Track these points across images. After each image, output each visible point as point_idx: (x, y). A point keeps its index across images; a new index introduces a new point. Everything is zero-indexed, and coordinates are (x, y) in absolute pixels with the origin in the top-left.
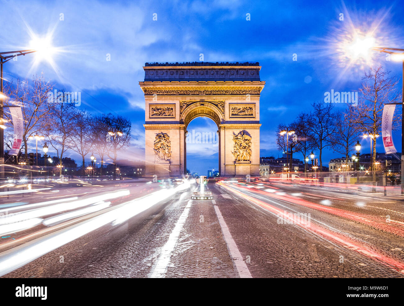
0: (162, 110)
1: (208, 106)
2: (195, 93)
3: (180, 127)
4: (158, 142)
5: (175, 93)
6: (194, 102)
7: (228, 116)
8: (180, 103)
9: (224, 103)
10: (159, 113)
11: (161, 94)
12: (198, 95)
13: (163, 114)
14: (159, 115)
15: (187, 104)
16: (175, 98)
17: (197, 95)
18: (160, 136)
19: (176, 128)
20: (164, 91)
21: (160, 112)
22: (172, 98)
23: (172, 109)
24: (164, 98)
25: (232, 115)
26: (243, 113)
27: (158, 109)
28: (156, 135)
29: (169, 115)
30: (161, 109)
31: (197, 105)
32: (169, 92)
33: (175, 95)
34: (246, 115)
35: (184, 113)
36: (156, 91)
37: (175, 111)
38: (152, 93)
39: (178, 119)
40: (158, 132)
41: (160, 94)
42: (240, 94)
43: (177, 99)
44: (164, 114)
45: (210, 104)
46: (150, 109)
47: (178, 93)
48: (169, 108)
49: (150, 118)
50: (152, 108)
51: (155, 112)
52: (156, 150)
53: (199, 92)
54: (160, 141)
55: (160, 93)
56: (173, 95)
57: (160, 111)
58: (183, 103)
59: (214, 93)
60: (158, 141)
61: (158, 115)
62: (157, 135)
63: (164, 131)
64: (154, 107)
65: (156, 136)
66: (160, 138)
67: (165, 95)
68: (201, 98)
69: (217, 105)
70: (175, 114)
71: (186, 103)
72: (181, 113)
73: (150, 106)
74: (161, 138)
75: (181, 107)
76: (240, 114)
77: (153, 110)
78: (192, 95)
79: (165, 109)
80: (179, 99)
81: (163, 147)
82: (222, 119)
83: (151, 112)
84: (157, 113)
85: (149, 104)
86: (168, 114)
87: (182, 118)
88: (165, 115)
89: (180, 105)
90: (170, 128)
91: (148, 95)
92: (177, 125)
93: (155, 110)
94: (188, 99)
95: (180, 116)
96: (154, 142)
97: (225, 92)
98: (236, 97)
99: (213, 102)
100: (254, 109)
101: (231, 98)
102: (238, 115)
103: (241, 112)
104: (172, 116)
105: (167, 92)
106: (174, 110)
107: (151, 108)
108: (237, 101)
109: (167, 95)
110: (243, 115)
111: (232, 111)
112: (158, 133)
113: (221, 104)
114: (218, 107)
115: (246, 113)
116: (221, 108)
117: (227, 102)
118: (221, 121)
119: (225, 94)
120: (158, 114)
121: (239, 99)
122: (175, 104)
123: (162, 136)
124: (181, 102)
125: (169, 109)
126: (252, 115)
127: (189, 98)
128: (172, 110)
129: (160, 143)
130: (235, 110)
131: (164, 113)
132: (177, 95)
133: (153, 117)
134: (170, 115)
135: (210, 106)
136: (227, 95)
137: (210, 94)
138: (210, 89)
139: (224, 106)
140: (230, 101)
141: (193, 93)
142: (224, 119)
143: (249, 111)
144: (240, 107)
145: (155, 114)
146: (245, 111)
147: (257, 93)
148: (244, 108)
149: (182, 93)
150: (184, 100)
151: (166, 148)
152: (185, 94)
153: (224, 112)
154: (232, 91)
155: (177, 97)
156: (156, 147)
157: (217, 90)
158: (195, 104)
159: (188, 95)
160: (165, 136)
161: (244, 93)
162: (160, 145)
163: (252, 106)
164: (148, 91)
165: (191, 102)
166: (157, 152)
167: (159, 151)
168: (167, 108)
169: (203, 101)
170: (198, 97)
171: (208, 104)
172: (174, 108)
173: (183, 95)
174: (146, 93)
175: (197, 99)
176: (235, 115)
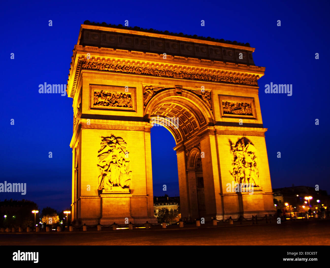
0: (112, 96)
1: (186, 97)
2: (167, 75)
3: (145, 128)
4: (107, 152)
5: (134, 71)
6: (166, 89)
7: (219, 114)
8: (144, 89)
9: (211, 93)
10: (107, 101)
11: (112, 70)
12: (172, 77)
13: (114, 104)
14: (107, 105)
15: (154, 90)
16: (134, 79)
17: (170, 77)
18: (111, 142)
19: (137, 129)
20: (117, 66)
21: (108, 100)
22: (130, 78)
23: (129, 96)
24: (116, 77)
25: (225, 112)
26: (238, 111)
27: (106, 95)
28: (103, 139)
29: (124, 106)
30: (110, 95)
31: (169, 94)
32: (125, 69)
33: (134, 73)
34: (243, 114)
35: (150, 104)
36: (103, 65)
37: (136, 99)
38: (95, 66)
39: (140, 114)
40: (106, 133)
41: (109, 70)
42: (232, 83)
43: (138, 81)
44: (117, 104)
45: (191, 94)
46: (91, 92)
47: (140, 71)
48: (125, 94)
49: (92, 109)
50: (95, 93)
51: (100, 100)
52: (103, 167)
53: (172, 74)
54: (110, 151)
55: (109, 68)
56: (132, 73)
57: (108, 97)
58: (147, 88)
59: (196, 77)
60: (106, 150)
61: (105, 104)
62: (105, 139)
63: (117, 134)
64: (98, 91)
65: (101, 142)
66: (111, 145)
67: (118, 72)
68: (177, 83)
69: (200, 97)
70: (136, 105)
71: (152, 89)
72: (145, 105)
73: (91, 88)
74: (113, 145)
75: (145, 95)
76: (235, 112)
77: (96, 95)
78: (162, 76)
79: (118, 95)
80: (142, 82)
81: (116, 163)
82: (209, 118)
83: (92, 99)
84: (103, 100)
85: (90, 84)
86: (123, 105)
87: (147, 113)
88: (118, 106)
89: (143, 91)
90: (128, 128)
91: (89, 69)
92: (140, 123)
93: (100, 96)
94: (156, 83)
95: (144, 109)
96: (99, 152)
97: (211, 77)
98: (227, 87)
99: (194, 92)
100: (253, 107)
101: (221, 88)
102: (233, 114)
103: (235, 110)
104: (130, 107)
105: (122, 69)
106: (133, 98)
107: (93, 92)
108: (229, 92)
109: (121, 72)
110: (239, 114)
111: (224, 108)
112: (105, 136)
113: (206, 95)
114: (202, 99)
115: (243, 111)
116: (207, 101)
117: (216, 93)
118: (208, 121)
119: (211, 81)
120: (105, 102)
121: (232, 90)
122: (135, 88)
123: (115, 141)
124: (144, 86)
125: (125, 97)
126: (251, 115)
127: (158, 81)
128: (130, 99)
129: (111, 154)
130: (227, 106)
131: (116, 102)
132: (137, 74)
133: (97, 106)
134: (127, 106)
135: (190, 96)
136: (214, 81)
137: (189, 79)
138: (189, 71)
139: (211, 98)
140: (220, 92)
141: (164, 74)
142: (213, 119)
143: (247, 108)
144: (234, 102)
145: (100, 102)
146: (241, 108)
147: (254, 84)
148: (239, 104)
149: (146, 72)
150: (149, 85)
151: (122, 164)
152: (151, 75)
153: (212, 107)
154: (221, 77)
155: (139, 77)
156: (103, 162)
157: (200, 73)
158: (166, 91)
159: (156, 76)
160: (120, 143)
161: (237, 81)
162: (109, 158)
163: (249, 102)
164: (89, 64)
165: (160, 89)
166: (106, 170)
167: (109, 170)
168: (121, 94)
169: (181, 87)
170: (171, 81)
171: (188, 93)
172: (133, 95)
173: (148, 75)
174: (85, 66)
175: (170, 84)
176: (229, 113)
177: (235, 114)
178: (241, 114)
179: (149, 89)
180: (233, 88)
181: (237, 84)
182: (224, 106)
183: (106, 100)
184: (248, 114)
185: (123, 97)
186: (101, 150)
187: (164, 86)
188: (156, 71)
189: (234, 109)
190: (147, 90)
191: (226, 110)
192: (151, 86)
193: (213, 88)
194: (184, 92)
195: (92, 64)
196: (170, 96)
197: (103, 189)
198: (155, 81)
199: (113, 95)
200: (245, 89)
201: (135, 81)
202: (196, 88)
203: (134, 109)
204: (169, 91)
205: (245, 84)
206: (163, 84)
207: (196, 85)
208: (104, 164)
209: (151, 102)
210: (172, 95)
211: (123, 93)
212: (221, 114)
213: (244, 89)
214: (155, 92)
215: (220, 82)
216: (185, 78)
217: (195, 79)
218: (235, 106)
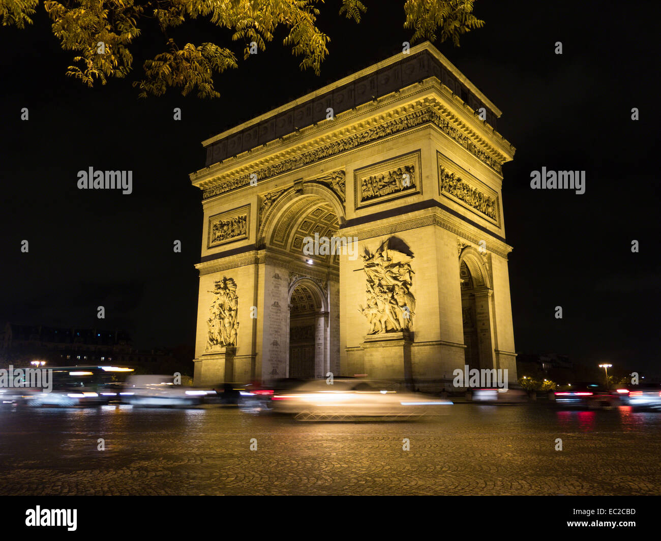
1: (312, 193)
2: (284, 168)
3: (258, 258)
5: (249, 180)
6: (285, 191)
7: (352, 205)
8: (260, 200)
9: (345, 173)
10: (223, 234)
11: (227, 189)
12: (291, 169)
13: (229, 235)
14: (223, 239)
15: (272, 198)
16: (249, 191)
17: (288, 171)
20: (232, 182)
21: (225, 231)
22: (244, 193)
24: (231, 197)
25: (364, 200)
26: (388, 190)
27: (223, 225)
29: (238, 234)
31: (290, 196)
32: (240, 182)
33: (248, 184)
34: (397, 191)
36: (221, 186)
37: (250, 221)
38: (214, 192)
39: (253, 239)
42: (379, 138)
43: (253, 193)
45: (316, 186)
48: (241, 218)
49: (209, 248)
50: (214, 226)
51: (217, 234)
53: (291, 164)
55: (225, 187)
57: (225, 227)
58: (264, 199)
59: (322, 155)
64: (217, 222)
67: (234, 189)
68: (296, 177)
69: (328, 185)
70: (249, 229)
71: (270, 198)
72: (260, 224)
75: (261, 209)
76: (381, 192)
78: (279, 174)
79: (235, 221)
80: (257, 192)
82: (341, 218)
83: (211, 235)
88: (233, 236)
91: (208, 198)
93: (217, 229)
94: (273, 186)
97: (345, 143)
98: (370, 150)
99: (321, 180)
100: (417, 169)
101: (359, 156)
102: (378, 196)
103: (383, 187)
104: (244, 233)
105: (237, 183)
106: (247, 219)
108: (373, 158)
109: (237, 188)
110: (388, 194)
111: (363, 191)
113: (338, 179)
114: (332, 189)
115: (398, 185)
116: (339, 189)
117: (350, 170)
118: (340, 223)
119: (343, 151)
120: (221, 236)
122: (250, 204)
124: (262, 196)
126: (413, 186)
127: (274, 183)
128: (244, 222)
130: (369, 186)
131: (232, 231)
133: (214, 243)
134: (241, 234)
135: (316, 190)
136: (348, 150)
137: (313, 161)
138: (310, 149)
139: (344, 181)
140: (357, 164)
141: (281, 169)
144: (383, 173)
145: (217, 237)
146: (394, 181)
149: (261, 175)
150: (267, 192)
152: (266, 178)
155: (253, 187)
158: (286, 193)
159: (272, 176)
161: (389, 130)
164: (209, 191)
165: (280, 193)
169: (300, 181)
170: (289, 177)
171: (312, 186)
172: (248, 215)
173: (263, 179)
175: (287, 181)
176: (372, 198)
177: (381, 196)
178: (392, 193)
179: (267, 199)
182: (364, 187)
183: (222, 232)
185: (238, 222)
187: (283, 187)
188: (271, 169)
189: (381, 187)
190: (264, 201)
191: (367, 194)
192: (269, 194)
193: (347, 162)
194: (308, 186)
196: (291, 199)
198: (271, 184)
199: (231, 222)
201: (250, 194)
202: (323, 173)
203: (247, 235)
204: (289, 193)
206: (280, 185)
207: (322, 167)
210: (294, 197)
212: (356, 204)
214: (273, 200)
215: (356, 146)
216: (307, 163)
217: (320, 159)
218: (386, 180)
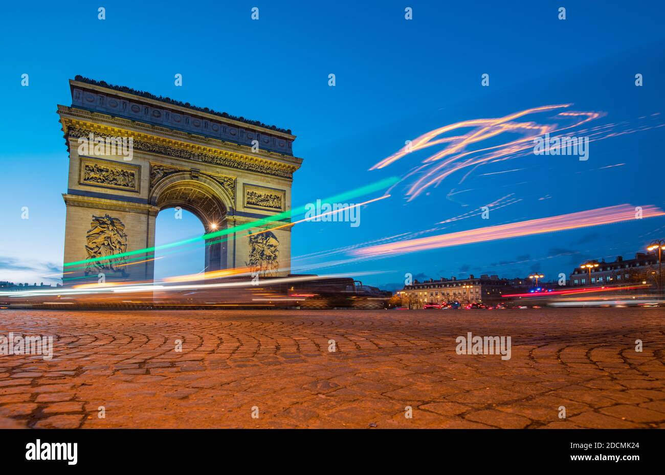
0: (109, 172)
1: (205, 182)
2: (182, 155)
3: (149, 211)
4: (98, 234)
5: (140, 146)
6: (179, 171)
7: (241, 204)
8: (151, 168)
9: (235, 182)
10: (102, 178)
12: (189, 158)
13: (111, 181)
14: (102, 182)
15: (165, 171)
16: (139, 155)
17: (187, 158)
18: (104, 223)
19: (139, 211)
21: (104, 176)
23: (133, 175)
25: (248, 203)
26: (265, 203)
27: (101, 171)
28: (94, 218)
29: (124, 185)
30: (107, 171)
31: (184, 177)
34: (270, 207)
35: (158, 186)
37: (140, 179)
39: (144, 194)
40: (98, 213)
42: (262, 172)
43: (145, 158)
44: (115, 182)
45: (210, 180)
46: (81, 165)
47: (148, 147)
49: (80, 184)
50: (87, 166)
51: (92, 175)
52: (92, 249)
53: (189, 155)
54: (102, 232)
57: (104, 173)
58: (156, 167)
59: (218, 162)
60: (96, 231)
61: (99, 181)
62: (97, 219)
63: (113, 214)
64: (91, 165)
65: (92, 222)
66: (102, 226)
68: (194, 166)
69: (222, 184)
70: (140, 186)
71: (163, 170)
72: (151, 186)
73: (81, 161)
74: (106, 226)
75: (152, 175)
76: (260, 203)
77: (88, 169)
78: (176, 156)
79: (117, 172)
80: (149, 159)
81: (109, 244)
82: (230, 207)
83: (83, 173)
84: (97, 176)
85: (80, 156)
86: (122, 183)
87: (154, 195)
88: (116, 184)
89: (151, 171)
90: (127, 210)
92: (143, 205)
93: (93, 170)
94: (167, 163)
95: (150, 191)
96: (88, 232)
97: (238, 163)
98: (256, 176)
99: (215, 178)
100: (282, 200)
101: (247, 176)
102: (258, 205)
103: (262, 201)
104: (132, 187)
106: (136, 177)
107: (83, 165)
108: (257, 182)
110: (265, 206)
111: (248, 198)
112: (97, 216)
113: (228, 183)
114: (224, 187)
115: (271, 203)
116: (230, 190)
117: (241, 182)
118: (228, 210)
119: (237, 168)
120: (99, 179)
121: (261, 180)
122: (140, 166)
123: (109, 222)
124: (152, 165)
125: (126, 174)
126: (280, 208)
127: (170, 161)
129: (103, 236)
130: (253, 196)
131: (114, 179)
132: (144, 150)
133: (88, 182)
134: (128, 186)
135: (208, 182)
136: (240, 169)
137: (210, 162)
138: (210, 154)
139: (234, 186)
140: (246, 181)
141: (179, 154)
142: (234, 208)
143: (275, 200)
144: (261, 193)
145: (92, 178)
146: (268, 200)
147: (288, 176)
148: (268, 195)
149: (156, 149)
150: (159, 164)
151: (116, 247)
152: (161, 153)
153: (234, 196)
154: (250, 164)
155: (146, 154)
156: (93, 243)
157: (224, 158)
158: (180, 173)
159: (169, 154)
160: (115, 224)
161: (268, 171)
162: (101, 239)
163: (279, 194)
164: (79, 131)
165: (173, 170)
166: (95, 252)
167: (98, 252)
168: (122, 171)
169: (198, 171)
170: (187, 163)
171: (207, 178)
172: (137, 173)
173: (157, 152)
174: (72, 133)
175: (185, 166)
176: (253, 204)
177: (260, 206)
178: (267, 206)
179: (159, 169)
180: (262, 178)
181: (268, 174)
182: (249, 196)
183: (100, 175)
184: (276, 207)
185: (124, 175)
186: (90, 231)
188: (169, 150)
189: (260, 200)
190: (156, 169)
191: (250, 200)
192: (161, 166)
193: (238, 176)
194: (202, 177)
195: (84, 132)
196: (184, 179)
197: (90, 271)
198: (166, 160)
199: (112, 171)
200: (277, 181)
201: (141, 158)
202: (217, 174)
203: (136, 190)
204: (184, 174)
205: (277, 175)
206: (177, 165)
207: (218, 170)
208: (94, 245)
209: (159, 184)
210: (188, 179)
211: (125, 171)
212: (244, 204)
213: (275, 180)
214: (165, 173)
215: (247, 170)
216: (205, 161)
217: (218, 164)
218: (263, 197)
